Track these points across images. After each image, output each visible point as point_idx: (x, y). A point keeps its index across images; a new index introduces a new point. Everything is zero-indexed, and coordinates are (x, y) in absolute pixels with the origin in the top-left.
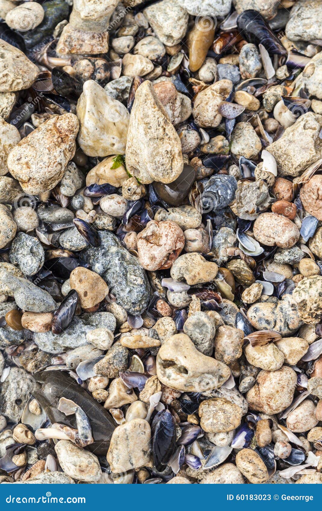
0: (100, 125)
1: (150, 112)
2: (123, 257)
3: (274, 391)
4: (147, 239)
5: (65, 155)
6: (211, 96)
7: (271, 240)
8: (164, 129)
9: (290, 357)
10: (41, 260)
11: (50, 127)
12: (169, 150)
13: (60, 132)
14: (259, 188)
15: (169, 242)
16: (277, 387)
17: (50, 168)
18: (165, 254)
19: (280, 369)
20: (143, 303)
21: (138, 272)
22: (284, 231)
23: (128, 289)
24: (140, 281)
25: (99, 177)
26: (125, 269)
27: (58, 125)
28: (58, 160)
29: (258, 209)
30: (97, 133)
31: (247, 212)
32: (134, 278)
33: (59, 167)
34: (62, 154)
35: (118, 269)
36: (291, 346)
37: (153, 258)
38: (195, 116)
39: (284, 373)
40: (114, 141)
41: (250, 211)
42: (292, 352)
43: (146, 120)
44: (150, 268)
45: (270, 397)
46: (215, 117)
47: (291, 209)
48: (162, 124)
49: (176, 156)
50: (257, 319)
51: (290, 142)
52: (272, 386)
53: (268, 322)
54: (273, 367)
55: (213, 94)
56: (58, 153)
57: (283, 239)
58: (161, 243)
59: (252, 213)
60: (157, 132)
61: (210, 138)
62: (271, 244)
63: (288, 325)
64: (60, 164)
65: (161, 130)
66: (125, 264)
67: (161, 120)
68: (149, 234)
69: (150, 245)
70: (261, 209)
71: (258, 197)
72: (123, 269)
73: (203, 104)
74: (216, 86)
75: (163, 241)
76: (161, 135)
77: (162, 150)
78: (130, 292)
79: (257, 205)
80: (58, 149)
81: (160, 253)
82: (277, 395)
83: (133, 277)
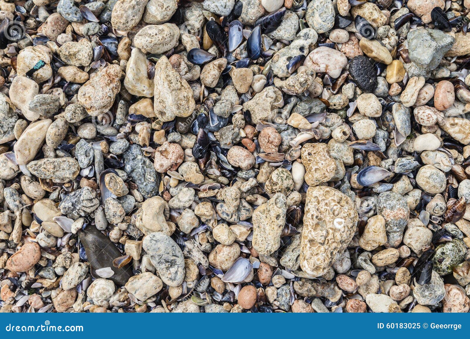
0: (136, 77)
1: (171, 73)
2: (144, 162)
3: (224, 260)
4: (161, 152)
5: (113, 91)
6: (212, 68)
7: (237, 163)
8: (181, 83)
9: (240, 237)
10: (90, 160)
11: (103, 74)
12: (185, 95)
13: (110, 77)
14: (233, 129)
15: (173, 158)
16: (227, 257)
17: (103, 100)
18: (170, 164)
19: (230, 246)
20: (153, 192)
21: (152, 173)
22: (245, 160)
23: (145, 184)
24: (152, 180)
25: (136, 110)
26: (145, 170)
27: (108, 72)
28: (108, 94)
29: (233, 142)
30: (134, 83)
31: (226, 144)
32: (150, 177)
33: (109, 99)
34: (111, 91)
35: (140, 170)
36: (240, 229)
37: (162, 166)
38: (201, 79)
39: (232, 249)
40: (144, 89)
41: (228, 143)
42: (241, 234)
43: (169, 78)
44: (159, 171)
45: (222, 263)
46: (212, 82)
47: (252, 146)
48: (179, 80)
49: (191, 99)
50: (221, 212)
51: (257, 104)
52: (223, 256)
53: (228, 215)
54: (226, 243)
55: (214, 68)
56: (108, 90)
57: (244, 164)
58: (168, 157)
59: (229, 144)
60: (177, 85)
61: (209, 94)
62: (237, 166)
63: (239, 218)
64: (110, 97)
65: (179, 84)
66: (145, 168)
67: (178, 77)
68: (164, 150)
69: (162, 157)
70: (234, 142)
71: (233, 135)
72: (143, 170)
73: (206, 73)
74: (216, 62)
75: (170, 156)
76: (179, 87)
77: (181, 96)
78: (146, 185)
79: (232, 140)
80: (108, 88)
81: (167, 163)
82: (226, 262)
83: (148, 176)
